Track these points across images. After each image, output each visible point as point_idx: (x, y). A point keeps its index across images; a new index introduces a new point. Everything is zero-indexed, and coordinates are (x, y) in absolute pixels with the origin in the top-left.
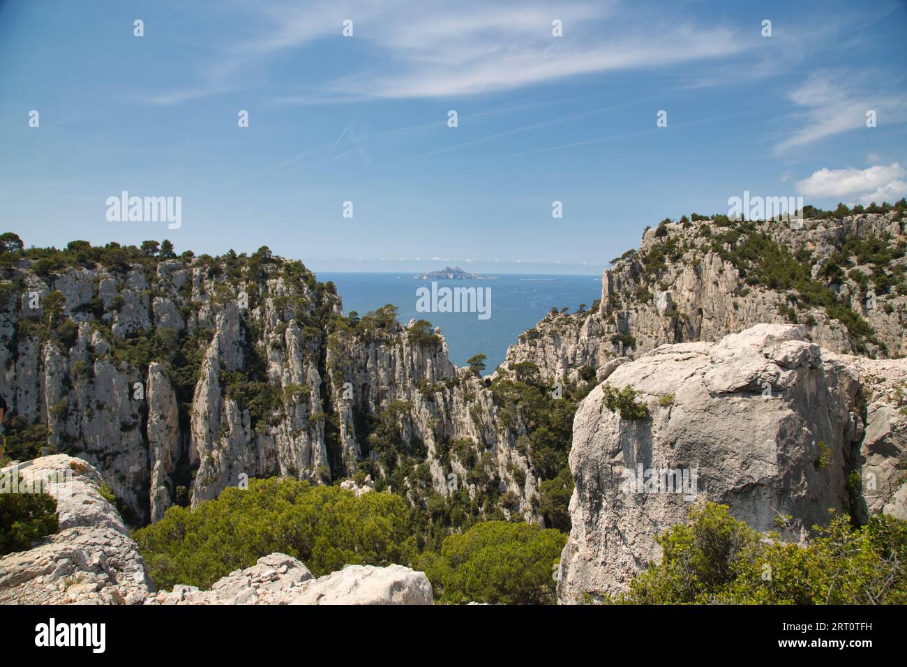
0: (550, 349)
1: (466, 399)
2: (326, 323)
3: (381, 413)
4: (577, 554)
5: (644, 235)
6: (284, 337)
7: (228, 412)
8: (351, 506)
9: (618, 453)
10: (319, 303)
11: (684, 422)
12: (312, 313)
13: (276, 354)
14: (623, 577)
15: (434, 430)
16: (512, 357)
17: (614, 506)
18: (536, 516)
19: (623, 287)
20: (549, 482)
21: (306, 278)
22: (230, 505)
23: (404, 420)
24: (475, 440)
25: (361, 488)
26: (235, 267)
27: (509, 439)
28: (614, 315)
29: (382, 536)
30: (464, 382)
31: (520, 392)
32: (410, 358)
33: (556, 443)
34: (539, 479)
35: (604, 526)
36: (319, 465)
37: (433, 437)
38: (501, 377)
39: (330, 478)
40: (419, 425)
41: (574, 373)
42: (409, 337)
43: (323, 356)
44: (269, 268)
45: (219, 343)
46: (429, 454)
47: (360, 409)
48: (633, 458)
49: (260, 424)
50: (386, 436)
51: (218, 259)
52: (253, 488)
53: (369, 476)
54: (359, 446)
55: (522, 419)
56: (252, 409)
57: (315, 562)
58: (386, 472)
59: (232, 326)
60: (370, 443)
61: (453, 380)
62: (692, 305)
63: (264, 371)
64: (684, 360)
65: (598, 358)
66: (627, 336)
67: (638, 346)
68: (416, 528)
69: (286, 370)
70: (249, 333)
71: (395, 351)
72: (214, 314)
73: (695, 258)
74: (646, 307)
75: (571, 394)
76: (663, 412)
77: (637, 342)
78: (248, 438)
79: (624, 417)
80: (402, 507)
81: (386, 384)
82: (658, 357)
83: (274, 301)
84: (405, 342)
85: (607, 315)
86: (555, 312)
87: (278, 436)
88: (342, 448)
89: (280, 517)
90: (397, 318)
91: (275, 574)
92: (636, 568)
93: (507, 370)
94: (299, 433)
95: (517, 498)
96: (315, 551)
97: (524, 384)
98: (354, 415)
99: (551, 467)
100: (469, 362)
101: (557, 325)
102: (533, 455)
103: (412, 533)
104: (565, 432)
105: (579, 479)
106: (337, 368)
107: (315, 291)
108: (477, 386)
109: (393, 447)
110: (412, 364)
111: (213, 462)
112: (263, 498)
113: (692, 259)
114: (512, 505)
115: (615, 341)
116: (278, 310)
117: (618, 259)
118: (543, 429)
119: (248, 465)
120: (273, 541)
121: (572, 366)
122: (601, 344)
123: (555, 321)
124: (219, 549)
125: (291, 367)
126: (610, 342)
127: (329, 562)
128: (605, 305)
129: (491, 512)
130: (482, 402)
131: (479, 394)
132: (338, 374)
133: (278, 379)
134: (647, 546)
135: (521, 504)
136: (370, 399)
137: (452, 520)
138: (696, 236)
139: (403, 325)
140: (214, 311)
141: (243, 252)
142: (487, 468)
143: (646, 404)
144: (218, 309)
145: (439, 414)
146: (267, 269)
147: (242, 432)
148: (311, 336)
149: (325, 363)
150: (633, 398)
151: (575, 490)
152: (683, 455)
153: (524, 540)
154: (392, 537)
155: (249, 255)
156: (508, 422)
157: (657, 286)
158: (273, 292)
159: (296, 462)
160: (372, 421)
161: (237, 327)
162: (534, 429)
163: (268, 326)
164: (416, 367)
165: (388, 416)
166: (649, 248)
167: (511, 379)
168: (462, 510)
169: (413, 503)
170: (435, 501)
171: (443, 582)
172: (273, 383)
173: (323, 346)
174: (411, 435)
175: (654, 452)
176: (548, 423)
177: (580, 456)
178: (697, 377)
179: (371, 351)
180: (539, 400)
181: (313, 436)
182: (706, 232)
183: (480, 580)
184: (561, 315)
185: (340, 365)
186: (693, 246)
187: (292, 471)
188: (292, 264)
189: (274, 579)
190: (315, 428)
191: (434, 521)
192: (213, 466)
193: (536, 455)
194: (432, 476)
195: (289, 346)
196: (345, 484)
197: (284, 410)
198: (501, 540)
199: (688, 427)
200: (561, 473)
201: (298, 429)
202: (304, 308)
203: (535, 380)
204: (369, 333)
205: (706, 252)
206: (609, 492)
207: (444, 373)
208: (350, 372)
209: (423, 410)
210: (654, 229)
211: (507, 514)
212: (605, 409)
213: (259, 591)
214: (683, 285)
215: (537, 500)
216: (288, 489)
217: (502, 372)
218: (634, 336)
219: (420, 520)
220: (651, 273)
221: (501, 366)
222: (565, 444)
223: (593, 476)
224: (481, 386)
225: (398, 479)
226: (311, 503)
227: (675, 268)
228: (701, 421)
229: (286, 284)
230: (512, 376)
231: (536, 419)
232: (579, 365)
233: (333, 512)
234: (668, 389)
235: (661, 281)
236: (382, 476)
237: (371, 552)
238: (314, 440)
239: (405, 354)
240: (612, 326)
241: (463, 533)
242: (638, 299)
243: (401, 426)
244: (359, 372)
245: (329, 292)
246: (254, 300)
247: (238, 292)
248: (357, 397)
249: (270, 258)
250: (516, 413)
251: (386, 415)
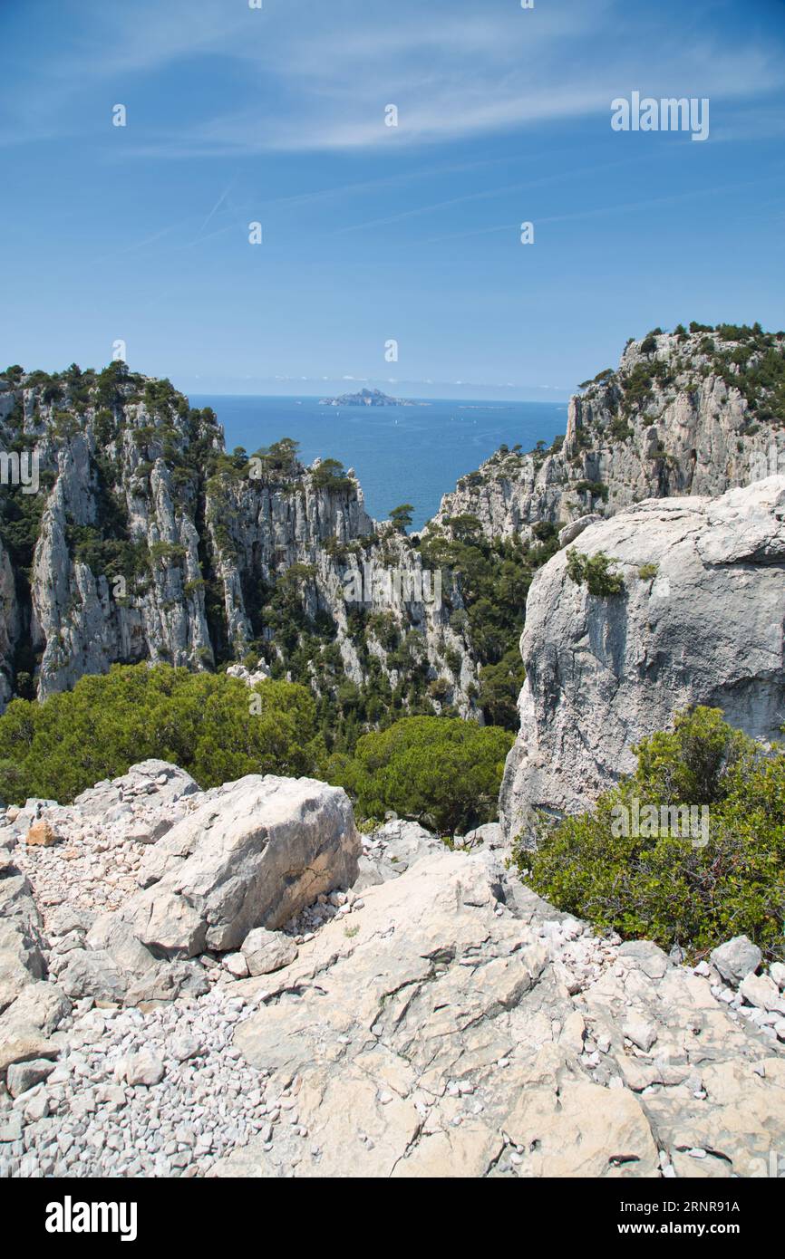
0: (497, 499)
1: (387, 563)
2: (203, 463)
3: (278, 580)
4: (526, 759)
5: (625, 349)
6: (149, 482)
7: (79, 578)
8: (243, 699)
9: (582, 636)
10: (194, 437)
11: (669, 600)
12: (185, 450)
13: (140, 504)
14: (582, 788)
16: (447, 508)
17: (575, 702)
18: (474, 710)
19: (594, 419)
20: (491, 668)
21: (176, 403)
22: (89, 697)
23: (307, 589)
24: (399, 614)
25: (253, 674)
26: (80, 388)
27: (442, 613)
28: (582, 456)
29: (282, 736)
30: (384, 541)
31: (457, 554)
32: (315, 509)
33: (501, 620)
34: (479, 664)
35: (561, 726)
36: (199, 646)
37: (344, 610)
38: (432, 535)
39: (213, 661)
40: (327, 595)
41: (526, 530)
42: (314, 481)
43: (201, 506)
44: (125, 389)
45: (63, 489)
46: (339, 632)
47: (250, 574)
48: (601, 643)
49: (121, 594)
50: (284, 610)
51: (56, 376)
52: (117, 676)
53: (263, 659)
54: (249, 621)
55: (459, 589)
56: (110, 576)
57: (198, 767)
58: (284, 655)
59: (79, 467)
60: (264, 617)
61: (371, 537)
62: (683, 444)
63: (124, 525)
64: (672, 519)
65: (559, 511)
66: (597, 484)
67: (610, 496)
68: (323, 724)
69: (152, 524)
70: (104, 478)
71: (295, 500)
72: (55, 451)
73: (691, 383)
74: (624, 447)
75: (522, 557)
76: (643, 586)
77: (609, 492)
78: (107, 612)
79: (593, 591)
80: (307, 700)
81: (284, 542)
82: (639, 515)
83: (134, 433)
84: (308, 487)
85: (573, 455)
86: (505, 451)
87: (146, 610)
88: (227, 624)
89: (153, 713)
90: (297, 456)
91: (152, 785)
92: (598, 777)
93: (441, 526)
94: (172, 605)
95: (449, 687)
96: (199, 753)
97: (462, 545)
98: (243, 582)
99: (494, 649)
100: (392, 514)
101: (507, 467)
102: (472, 634)
103: (318, 729)
104: (513, 605)
105: (532, 668)
106: (219, 521)
107: (189, 420)
108: (401, 546)
109: (293, 623)
110: (318, 517)
111: (62, 642)
112: (131, 689)
113: (688, 384)
114: (443, 696)
115: (581, 490)
116: (140, 445)
117: (589, 382)
118: (485, 601)
119: (108, 646)
120: (145, 742)
121: (524, 521)
122: (563, 493)
123: (504, 463)
124: (77, 752)
125: (159, 520)
126: (575, 491)
127: (216, 767)
128: (570, 443)
129: (417, 705)
130: (407, 566)
131: (404, 556)
132: (221, 530)
133: (143, 536)
134: (613, 751)
135: (455, 695)
136: (263, 561)
137: (368, 713)
138: (695, 353)
139: (305, 466)
140: (54, 447)
141: (90, 367)
142: (413, 650)
143: (621, 576)
144: (60, 445)
146: (123, 390)
147: (98, 605)
148: (184, 481)
149: (204, 516)
150: (604, 568)
151: (527, 682)
152: (665, 641)
153: (460, 740)
154: (294, 737)
155: (98, 372)
157: (639, 419)
158: (132, 422)
159: (169, 641)
160: (265, 589)
161: (86, 469)
162: (473, 601)
163: (127, 467)
164: (322, 521)
165: (287, 584)
166: (632, 368)
167: (445, 537)
168: (380, 701)
169: (318, 692)
170: (346, 691)
171: (357, 790)
172: (136, 541)
173: (201, 493)
174: (316, 608)
175: (629, 637)
176: (492, 594)
177: (534, 640)
178: (689, 543)
179: (263, 499)
180: (481, 565)
181: (191, 609)
182: (708, 348)
183: (403, 788)
184: (513, 455)
185: (223, 517)
186: (689, 366)
187: (165, 654)
188: (156, 383)
189: (151, 790)
190: (192, 599)
191: (345, 715)
192: (63, 647)
193: (475, 634)
194: (344, 660)
195: (156, 492)
196: (232, 670)
197: (151, 576)
198: (431, 740)
199: (673, 606)
200: (507, 656)
201: (171, 601)
202: (174, 443)
203: (476, 539)
204: (260, 476)
205: (706, 375)
206: (569, 685)
207: (359, 529)
208: (236, 527)
209: (332, 576)
210: (639, 342)
211: (438, 707)
212: (568, 580)
213: (134, 806)
214: (673, 418)
215: (476, 691)
216: (162, 677)
217: (434, 529)
218: (606, 484)
219: (328, 713)
220: (632, 402)
221: (433, 520)
222: (513, 621)
223: (550, 665)
224: (406, 546)
225: (300, 663)
226: (192, 696)
227: (665, 395)
228: (690, 598)
229: (149, 411)
230: (447, 534)
231: (477, 589)
232: (534, 521)
233: (221, 707)
234: (651, 557)
235: (646, 412)
236: (279, 659)
237: (268, 755)
238: (192, 614)
239: (308, 504)
240: (579, 470)
241: (383, 730)
242: (613, 435)
243: (303, 596)
244: (248, 527)
245: (206, 422)
246: (107, 432)
247: (85, 422)
248: (245, 561)
249: (126, 376)
250: (451, 580)
251: (283, 582)
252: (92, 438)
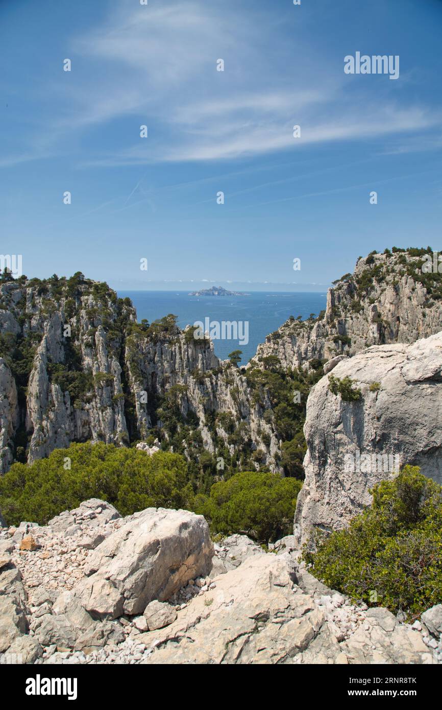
0: (289, 346)
1: (227, 383)
2: (124, 328)
3: (166, 393)
4: (309, 497)
5: (357, 263)
6: (94, 339)
7: (54, 393)
8: (146, 463)
9: (339, 424)
10: (119, 314)
11: (387, 403)
12: (115, 321)
13: (89, 351)
14: (342, 513)
15: (204, 406)
16: (261, 352)
17: (336, 463)
18: (278, 468)
19: (341, 301)
20: (288, 443)
21: (110, 295)
22: (58, 462)
23: (182, 398)
24: (234, 413)
25: (151, 448)
26: (57, 287)
27: (259, 412)
28: (336, 321)
29: (168, 484)
30: (226, 371)
31: (267, 378)
32: (186, 353)
33: (293, 415)
34: (280, 441)
35: (329, 477)
36: (121, 431)
37: (203, 411)
38: (253, 367)
39: (128, 440)
40: (193, 402)
41: (306, 364)
42: (186, 338)
43: (123, 352)
44: (82, 288)
45: (47, 343)
46: (201, 423)
47: (150, 390)
48: (350, 428)
49: (77, 401)
50: (169, 410)
51: (45, 281)
52: (74, 449)
53: (157, 439)
54: (150, 417)
55: (268, 397)
56: (71, 391)
57: (120, 503)
58: (169, 436)
59: (55, 330)
60: (157, 415)
61: (218, 369)
62: (392, 314)
63: (80, 363)
64: (387, 357)
65: (324, 353)
66: (344, 337)
67: (352, 344)
68: (192, 477)
71: (175, 349)
72: (43, 322)
73: (394, 280)
74: (359, 316)
75: (303, 379)
76: (372, 395)
77: (352, 341)
78: (69, 412)
79: (344, 399)
80: (182, 463)
81: (169, 372)
82: (369, 355)
83: (86, 312)
84: (183, 341)
85: (330, 321)
86: (292, 319)
87: (91, 411)
88: (137, 419)
89: (94, 471)
90: (177, 324)
91: (93, 514)
92: (351, 507)
93: (258, 362)
94: (106, 408)
95: (264, 454)
96: (120, 494)
97: (270, 372)
99: (289, 432)
100: (229, 356)
101: (294, 329)
102: (276, 423)
103: (188, 480)
104: (299, 406)
105: (311, 443)
106: (133, 361)
107: (117, 304)
108: (235, 374)
109: (174, 418)
110: (188, 358)
111: (43, 429)
112: (81, 457)
113: (392, 281)
114: (260, 460)
115: (336, 341)
116: (89, 318)
117: (338, 281)
118: (283, 405)
119: (69, 432)
120: (89, 488)
121: (304, 358)
122: (326, 342)
123: (292, 326)
124: (50, 494)
125: (99, 360)
126: (333, 341)
128: (329, 314)
129: (246, 465)
130: (239, 385)
131: (237, 380)
132: (134, 365)
133: (90, 369)
134: (359, 491)
135: (267, 459)
136: (157, 383)
137: (218, 470)
138: (396, 264)
139: (181, 329)
140: (42, 319)
141: (63, 276)
142: (243, 433)
143: (360, 390)
144: (46, 318)
145: (207, 394)
147: (64, 408)
148: (114, 338)
149: (124, 357)
150: (350, 385)
151: (308, 451)
152: (387, 426)
153: (270, 486)
154: (175, 485)
155: (68, 278)
156: (258, 399)
157: (367, 300)
158: (86, 306)
159: (104, 429)
160: (159, 399)
161: (59, 331)
162: (276, 404)
163: (82, 331)
164: (190, 360)
165: (171, 396)
166: (361, 273)
167: (260, 368)
168: (224, 462)
169: (189, 458)
170: (205, 457)
171: (211, 516)
172: (86, 372)
173: (123, 345)
174: (187, 409)
175: (365, 424)
176: (287, 401)
177: (312, 427)
178: (397, 370)
179: (158, 348)
180: (280, 384)
181: (116, 410)
182: (403, 261)
183: (238, 514)
184: (297, 322)
185: (135, 358)
186: (393, 271)
187: (101, 436)
188: (99, 285)
189: (93, 517)
190: (117, 405)
191: (204, 472)
192: (43, 432)
193: (278, 424)
194: (203, 439)
195: (98, 344)
196: (139, 445)
197: (94, 392)
198: (254, 486)
199: (390, 406)
200: (296, 436)
201: (105, 406)
202: (108, 317)
203: (277, 369)
204: (156, 336)
205: (403, 276)
206: (333, 453)
207: (211, 364)
208: (142, 364)
209: (196, 391)
210: (365, 258)
211: (257, 466)
212: (330, 393)
213: (83, 526)
214: (386, 299)
215: (279, 456)
216: (99, 450)
217: (254, 364)
218: (350, 337)
219: (194, 470)
220: (362, 291)
221: (253, 359)
222: (300, 416)
223: (321, 441)
224: (238, 374)
225: (178, 441)
226: (116, 461)
227: (380, 287)
228: (399, 402)
229: (95, 300)
230: (261, 366)
231: (278, 397)
232: (310, 358)
233: (133, 467)
234: (376, 378)
235: (370, 296)
236: (166, 439)
237: (160, 495)
238: (117, 413)
239: (183, 351)
240: (334, 329)
241: (226, 481)
242: (353, 310)
243: (180, 402)
244: (149, 364)
245: (126, 305)
246: (72, 311)
247: (60, 305)
248: (147, 382)
249: (83, 281)
250: (263, 393)
251: (169, 395)
252: (63, 314)
